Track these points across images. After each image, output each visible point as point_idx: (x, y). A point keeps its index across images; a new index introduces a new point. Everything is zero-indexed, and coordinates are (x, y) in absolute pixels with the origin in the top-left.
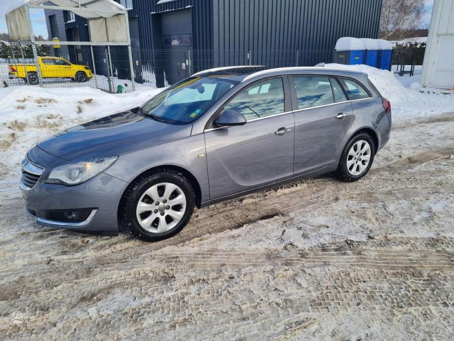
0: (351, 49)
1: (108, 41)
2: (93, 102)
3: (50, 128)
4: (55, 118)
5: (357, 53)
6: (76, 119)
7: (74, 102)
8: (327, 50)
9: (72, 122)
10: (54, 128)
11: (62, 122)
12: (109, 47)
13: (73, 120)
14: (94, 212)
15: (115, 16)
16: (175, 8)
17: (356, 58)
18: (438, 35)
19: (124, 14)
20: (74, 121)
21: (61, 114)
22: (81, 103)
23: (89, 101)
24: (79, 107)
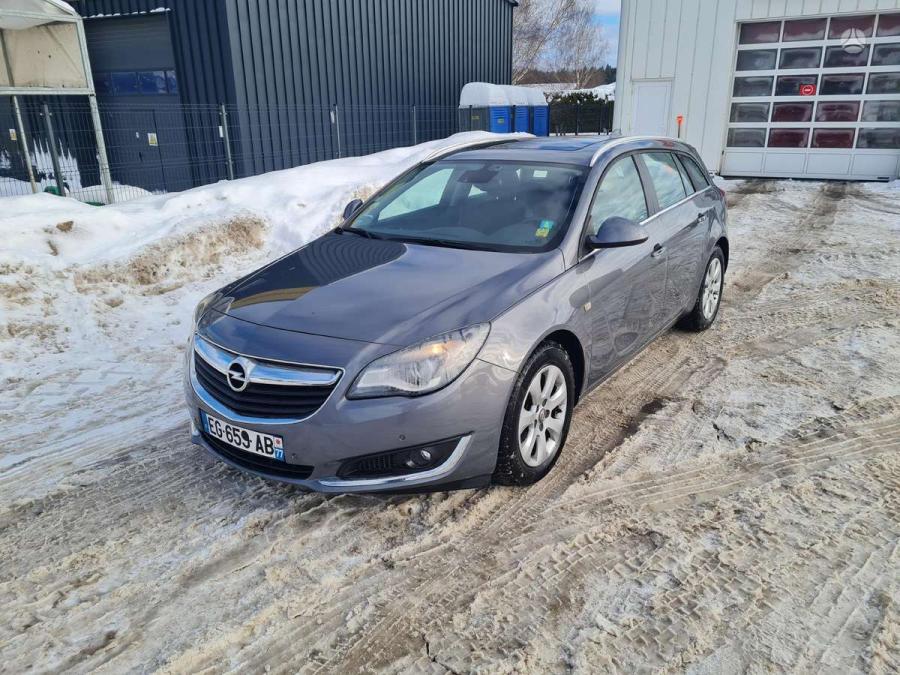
0: (491, 105)
1: (12, 84)
2: (76, 229)
3: (9, 296)
4: (13, 272)
5: (499, 110)
6: (69, 271)
7: (35, 232)
8: (443, 106)
9: (57, 277)
10: (20, 296)
11: (35, 280)
12: (15, 98)
13: (59, 272)
14: (464, 442)
15: (46, 25)
16: (122, 13)
17: (500, 121)
18: (632, 81)
19: (75, 23)
20: (65, 274)
21: (28, 262)
22: (51, 232)
23: (66, 227)
24: (49, 243)
